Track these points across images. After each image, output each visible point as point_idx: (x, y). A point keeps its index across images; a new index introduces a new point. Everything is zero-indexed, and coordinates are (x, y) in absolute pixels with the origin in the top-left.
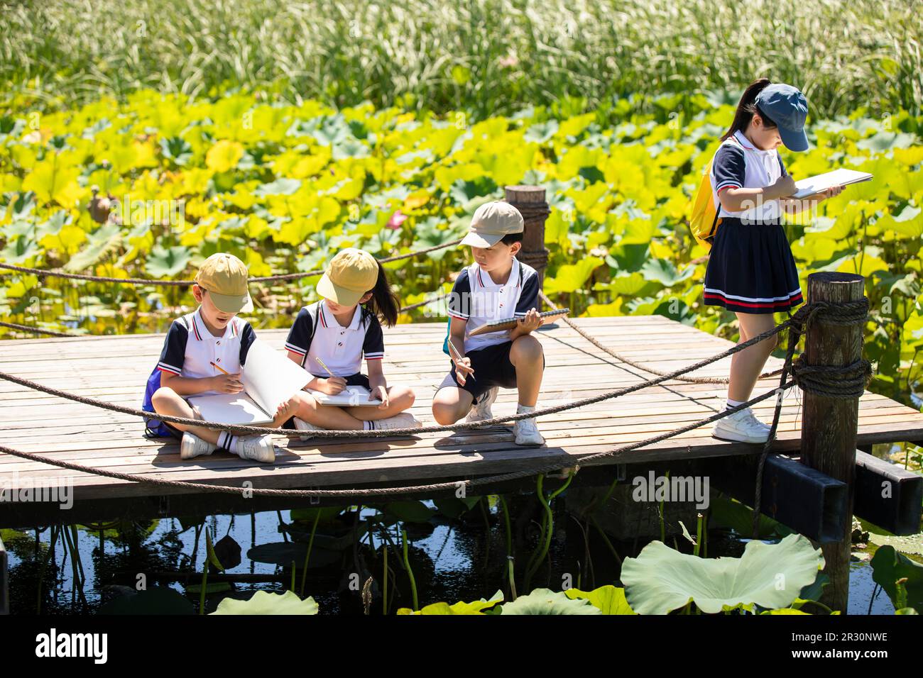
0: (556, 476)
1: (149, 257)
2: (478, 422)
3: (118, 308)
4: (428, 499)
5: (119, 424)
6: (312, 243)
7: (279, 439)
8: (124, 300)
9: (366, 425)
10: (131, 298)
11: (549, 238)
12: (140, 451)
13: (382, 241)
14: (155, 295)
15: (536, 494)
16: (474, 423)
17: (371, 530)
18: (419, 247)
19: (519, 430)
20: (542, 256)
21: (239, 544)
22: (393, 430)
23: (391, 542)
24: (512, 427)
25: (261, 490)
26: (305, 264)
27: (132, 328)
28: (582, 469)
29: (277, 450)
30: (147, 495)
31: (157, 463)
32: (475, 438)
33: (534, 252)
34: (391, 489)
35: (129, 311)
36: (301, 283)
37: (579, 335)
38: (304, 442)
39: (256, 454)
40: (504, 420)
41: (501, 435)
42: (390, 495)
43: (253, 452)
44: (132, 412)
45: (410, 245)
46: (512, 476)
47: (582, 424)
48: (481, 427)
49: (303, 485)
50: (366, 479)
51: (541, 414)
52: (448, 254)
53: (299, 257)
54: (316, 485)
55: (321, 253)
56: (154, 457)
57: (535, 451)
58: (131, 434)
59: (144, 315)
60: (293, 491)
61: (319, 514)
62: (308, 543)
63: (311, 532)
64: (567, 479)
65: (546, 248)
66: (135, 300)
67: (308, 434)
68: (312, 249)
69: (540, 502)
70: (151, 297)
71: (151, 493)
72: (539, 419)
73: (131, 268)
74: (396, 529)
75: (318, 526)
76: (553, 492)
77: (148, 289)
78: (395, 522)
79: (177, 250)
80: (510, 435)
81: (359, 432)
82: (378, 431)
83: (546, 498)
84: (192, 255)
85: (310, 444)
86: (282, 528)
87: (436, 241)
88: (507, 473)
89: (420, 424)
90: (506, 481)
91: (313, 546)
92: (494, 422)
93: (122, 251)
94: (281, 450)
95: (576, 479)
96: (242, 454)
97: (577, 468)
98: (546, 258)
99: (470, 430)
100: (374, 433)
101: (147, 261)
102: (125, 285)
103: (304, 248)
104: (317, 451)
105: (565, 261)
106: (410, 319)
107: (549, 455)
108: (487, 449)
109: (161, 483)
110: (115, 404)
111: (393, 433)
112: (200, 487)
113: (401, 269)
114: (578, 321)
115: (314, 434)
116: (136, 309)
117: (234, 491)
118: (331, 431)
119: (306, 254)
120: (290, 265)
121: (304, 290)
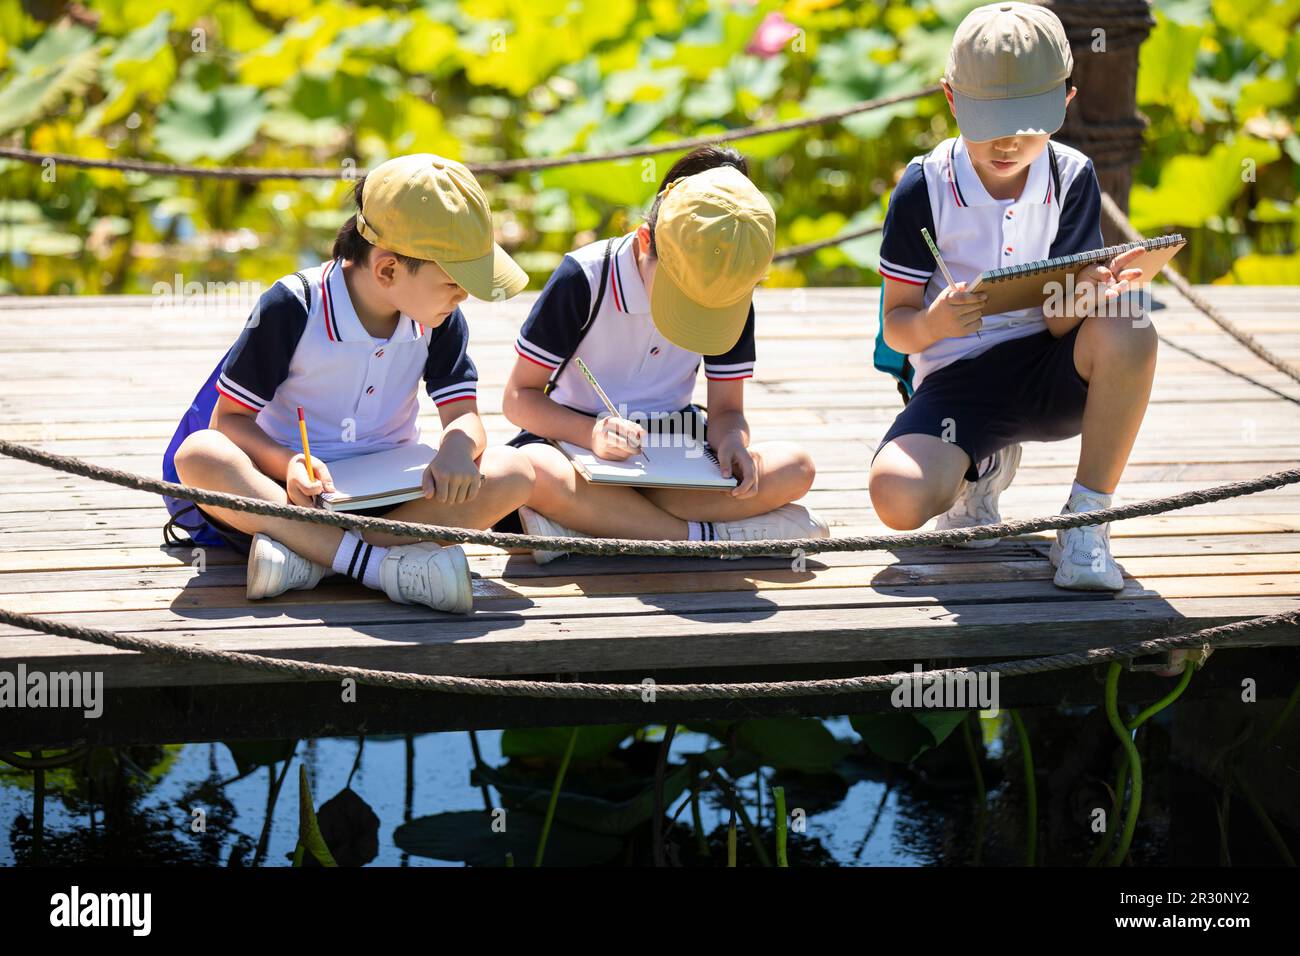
0: (1153, 668)
1: (163, 112)
2: (966, 531)
3: (84, 233)
4: (836, 715)
5: (93, 511)
6: (563, 86)
7: (483, 558)
8: (99, 213)
9: (694, 529)
10: (117, 207)
11: (1148, 89)
12: (144, 577)
13: (734, 86)
14: (174, 202)
15: (1102, 710)
16: (956, 531)
17: (697, 787)
18: (823, 103)
19: (1067, 552)
20: (1129, 131)
21: (376, 810)
22: (760, 543)
23: (744, 817)
24: (1047, 543)
25: (437, 679)
26: (544, 140)
27: (120, 281)
28: (1217, 654)
29: (476, 583)
30: (160, 682)
31: (184, 606)
32: (956, 569)
33: (1110, 123)
34: (750, 686)
35: (112, 240)
36: (539, 181)
37: (1215, 328)
38: (544, 565)
39: (427, 593)
40: (1030, 528)
41: (1020, 565)
42: (747, 699)
43: (419, 587)
44: (131, 483)
45: (802, 96)
46: (1047, 665)
47: (1219, 545)
48: (973, 543)
49: (539, 670)
50: (689, 660)
51: (1121, 515)
52: (896, 125)
53: (531, 121)
54: (571, 668)
55: (586, 114)
56: (176, 593)
57: (1103, 604)
58: (122, 536)
59: (148, 252)
60: (514, 683)
61: (573, 742)
62: (544, 814)
63: (551, 788)
64: (1179, 678)
65: (1139, 115)
66: (128, 214)
67: (555, 546)
68: (563, 104)
69: (1111, 730)
70: (165, 211)
71: (168, 680)
72: (1117, 527)
73: (118, 138)
74: (756, 787)
75: (568, 774)
76: (1142, 709)
77: (159, 188)
78: (754, 768)
79: (234, 96)
80: (1041, 564)
81: (678, 544)
82: (725, 543)
83: (1126, 722)
84: (270, 108)
85: (556, 570)
86: (481, 775)
87: (866, 89)
88: (1033, 657)
89: (825, 530)
90: (1029, 676)
91: (555, 820)
92: (1005, 532)
93: (95, 95)
94: (487, 583)
95: (1200, 675)
96: (392, 591)
97: (1206, 651)
98: (1139, 139)
99: (947, 548)
100: (714, 549)
101: (160, 121)
102: (103, 177)
103: (544, 100)
104: (572, 588)
105: (1181, 149)
106: (800, 277)
107: (1137, 616)
108: (984, 596)
109: (195, 655)
110: (89, 462)
111: (759, 549)
112: (290, 668)
113: (779, 155)
114: (1214, 294)
115: (569, 546)
116: (128, 238)
117: (372, 678)
118: (611, 541)
119: (550, 113)
120: (507, 139)
121: (541, 202)
